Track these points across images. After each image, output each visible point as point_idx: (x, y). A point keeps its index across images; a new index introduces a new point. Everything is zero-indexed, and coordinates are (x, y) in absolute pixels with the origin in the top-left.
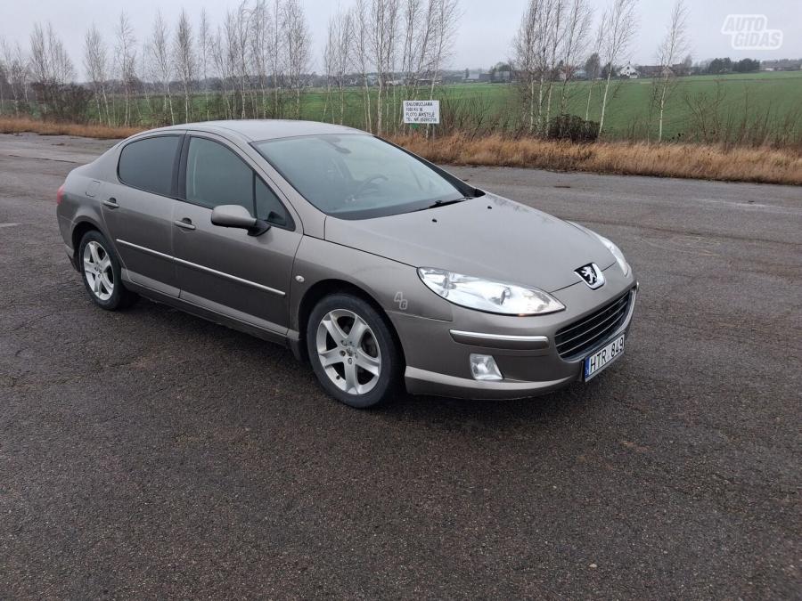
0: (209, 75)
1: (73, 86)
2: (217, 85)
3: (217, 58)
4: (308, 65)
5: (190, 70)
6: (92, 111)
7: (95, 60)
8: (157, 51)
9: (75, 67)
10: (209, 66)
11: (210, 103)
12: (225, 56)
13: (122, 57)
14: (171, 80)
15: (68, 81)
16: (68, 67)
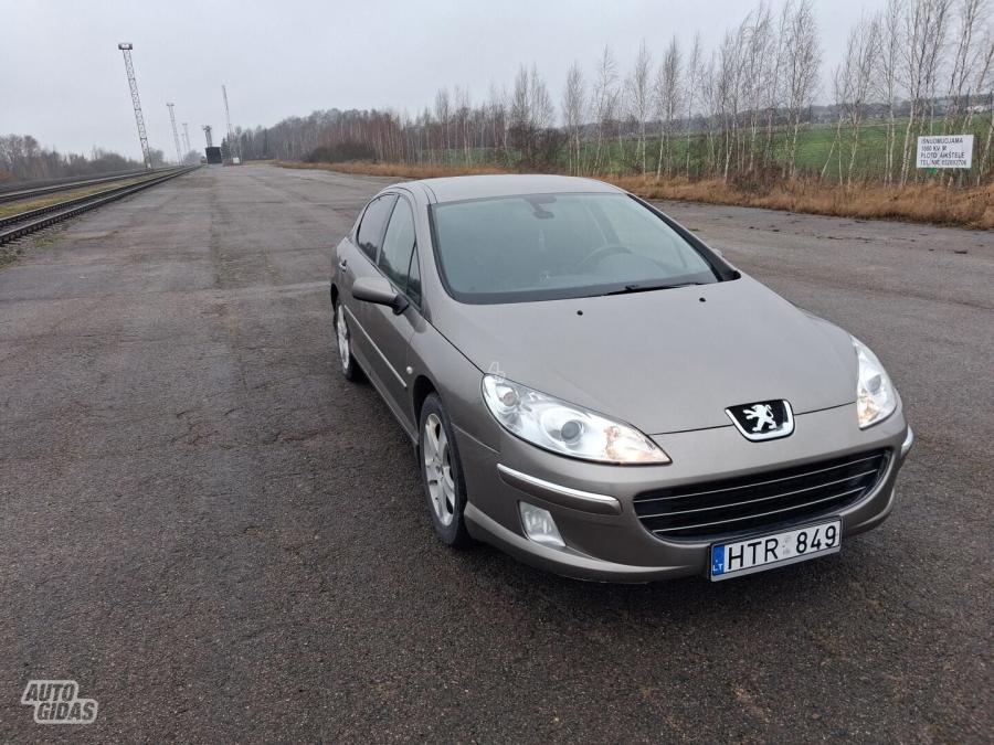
0: (694, 112)
1: (549, 131)
2: (702, 122)
3: (707, 90)
4: (814, 93)
5: (673, 107)
6: (564, 157)
7: (573, 102)
8: (637, 86)
9: (555, 110)
10: (695, 100)
11: (692, 145)
12: (716, 88)
13: (600, 95)
14: (648, 119)
15: (545, 126)
16: (548, 109)
